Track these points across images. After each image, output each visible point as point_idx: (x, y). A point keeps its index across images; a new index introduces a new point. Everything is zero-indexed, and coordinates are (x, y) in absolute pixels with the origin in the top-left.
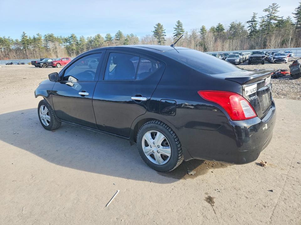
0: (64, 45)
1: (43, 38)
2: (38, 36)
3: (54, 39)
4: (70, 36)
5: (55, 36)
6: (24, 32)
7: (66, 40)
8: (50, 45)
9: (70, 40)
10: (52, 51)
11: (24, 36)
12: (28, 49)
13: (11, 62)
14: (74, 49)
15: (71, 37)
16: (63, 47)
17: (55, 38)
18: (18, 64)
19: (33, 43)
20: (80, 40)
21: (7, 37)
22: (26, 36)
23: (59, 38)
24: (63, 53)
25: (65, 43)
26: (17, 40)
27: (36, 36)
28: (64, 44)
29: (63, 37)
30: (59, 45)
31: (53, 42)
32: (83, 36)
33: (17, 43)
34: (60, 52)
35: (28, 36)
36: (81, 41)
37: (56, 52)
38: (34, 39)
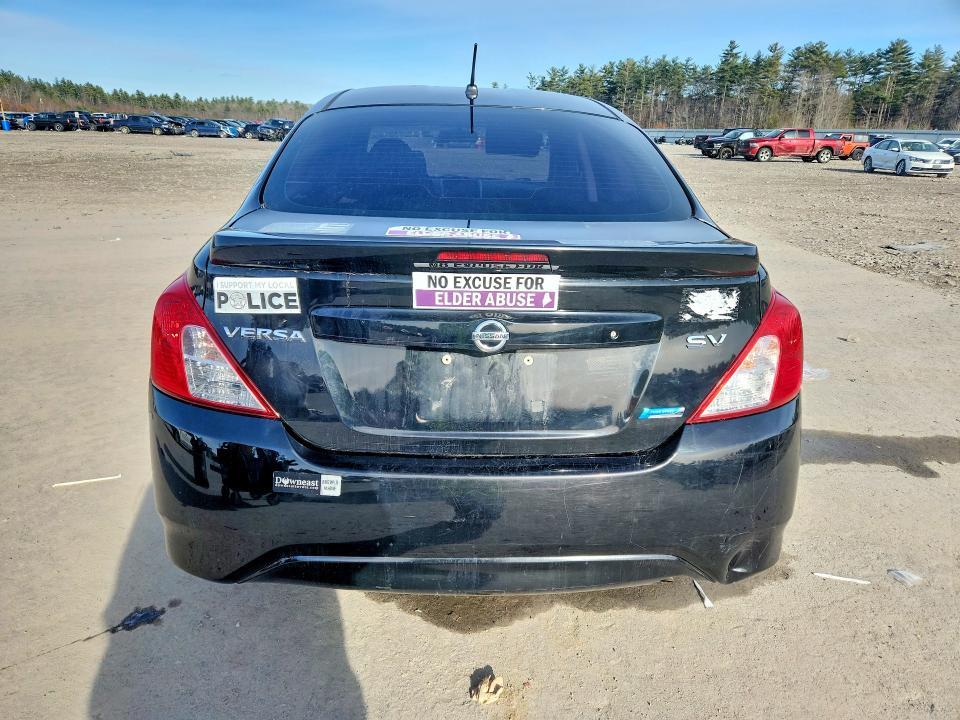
0: (852, 84)
1: (785, 59)
2: (771, 54)
3: (823, 63)
4: (885, 47)
5: (831, 49)
6: (732, 43)
7: (865, 64)
8: (803, 83)
9: (880, 64)
10: (800, 103)
11: (730, 54)
12: (728, 95)
13: (661, 135)
14: (884, 99)
15: (888, 52)
16: (844, 90)
17: (827, 59)
18: (677, 143)
19: (747, 79)
20: (920, 64)
21: (682, 60)
22: (736, 56)
23: (840, 55)
24: (837, 111)
25: (855, 75)
26: (706, 69)
27: (766, 54)
28: (852, 79)
29: (856, 53)
30: (832, 83)
31: (814, 71)
32: (938, 50)
33: (701, 78)
34: (826, 108)
35: (742, 55)
36: (922, 65)
37: (815, 107)
38: (758, 61)
